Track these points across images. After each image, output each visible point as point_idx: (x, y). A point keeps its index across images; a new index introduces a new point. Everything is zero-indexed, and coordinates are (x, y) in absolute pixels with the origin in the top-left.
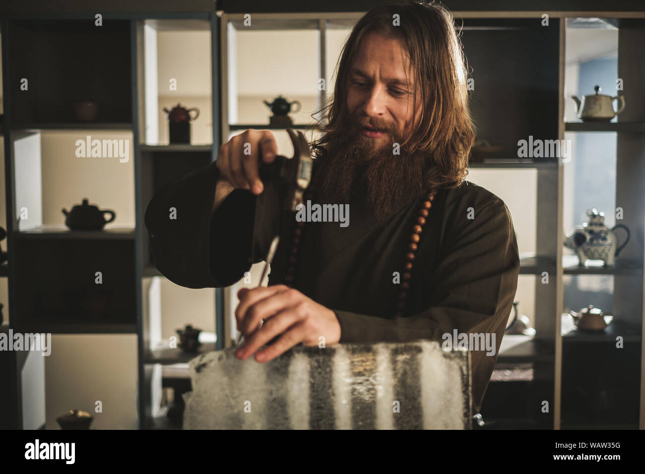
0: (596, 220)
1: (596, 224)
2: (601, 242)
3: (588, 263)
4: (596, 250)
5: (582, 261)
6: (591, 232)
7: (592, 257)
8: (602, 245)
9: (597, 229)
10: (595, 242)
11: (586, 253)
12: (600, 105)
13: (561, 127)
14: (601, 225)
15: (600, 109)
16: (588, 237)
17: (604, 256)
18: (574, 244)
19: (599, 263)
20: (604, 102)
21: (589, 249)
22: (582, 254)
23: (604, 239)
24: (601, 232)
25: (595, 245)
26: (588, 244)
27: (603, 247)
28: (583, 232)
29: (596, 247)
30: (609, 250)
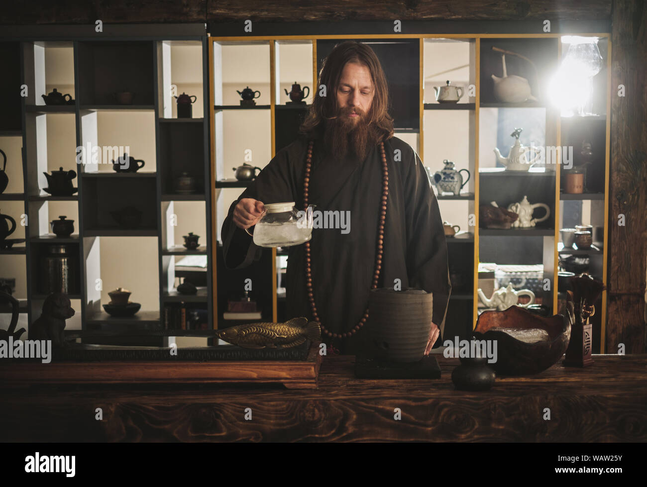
0: (448, 166)
1: (448, 169)
2: (450, 179)
3: (444, 194)
4: (448, 185)
5: (440, 193)
6: (445, 174)
7: (446, 191)
8: (451, 182)
9: (448, 172)
10: (446, 180)
11: (441, 186)
12: (448, 93)
13: (422, 107)
14: (452, 169)
15: (449, 95)
16: (443, 176)
17: (453, 188)
18: (436, 182)
19: (451, 194)
20: (452, 91)
21: (443, 185)
22: (439, 187)
23: (453, 178)
24: (451, 173)
25: (447, 181)
26: (442, 181)
27: (452, 183)
28: (440, 174)
29: (447, 183)
30: (456, 185)
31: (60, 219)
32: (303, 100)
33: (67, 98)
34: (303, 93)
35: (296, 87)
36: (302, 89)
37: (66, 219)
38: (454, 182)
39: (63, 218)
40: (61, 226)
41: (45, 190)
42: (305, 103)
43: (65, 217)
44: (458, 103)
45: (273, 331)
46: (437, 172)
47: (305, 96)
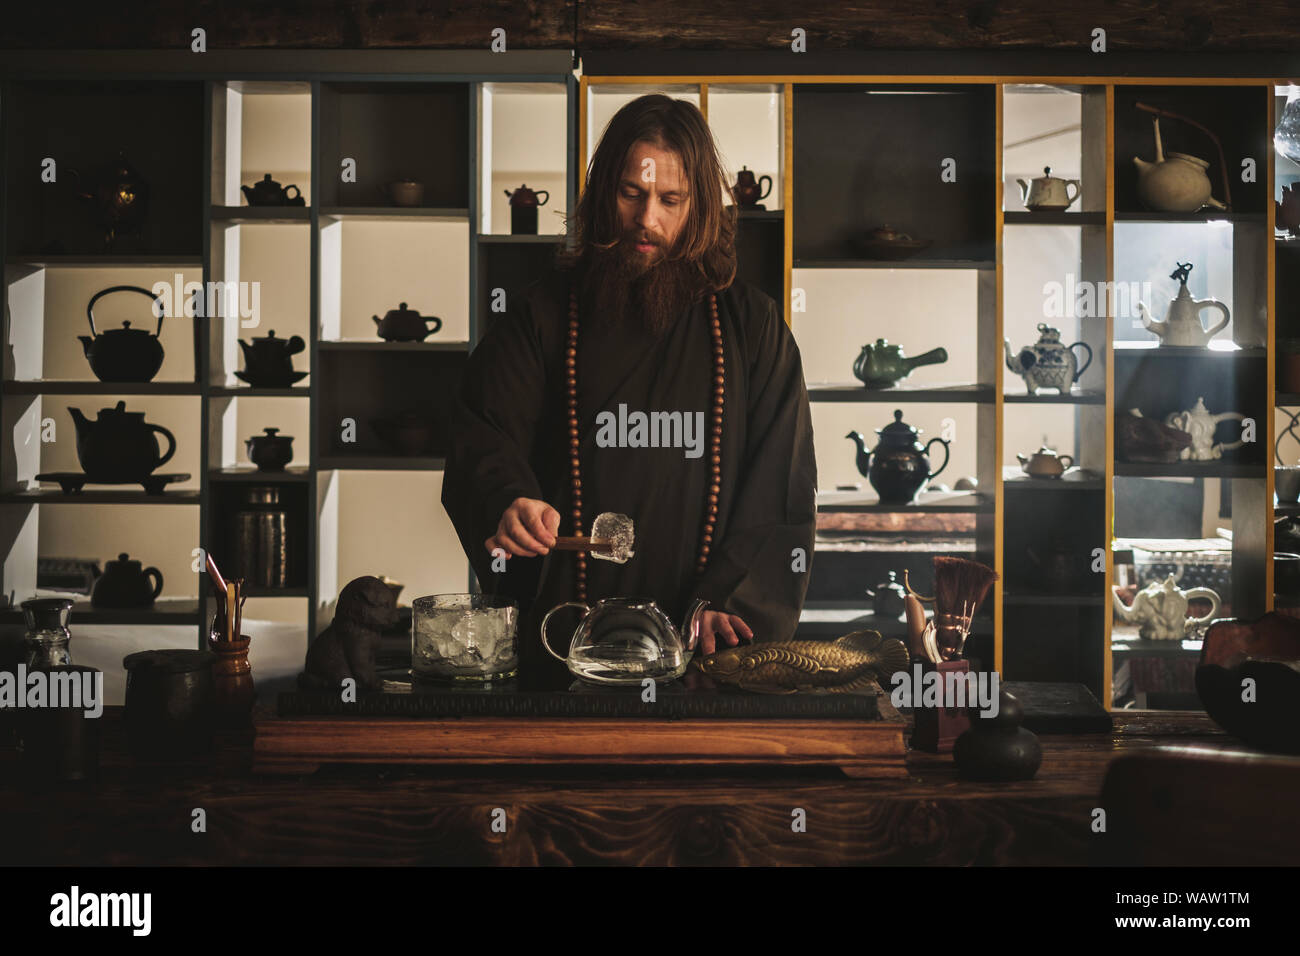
0: (1049, 336)
1: (1049, 341)
2: (1054, 363)
3: (1039, 391)
4: (1049, 375)
5: (1032, 389)
6: (1042, 351)
7: (1044, 385)
8: (1055, 367)
9: (1049, 347)
10: (1046, 363)
11: (1035, 377)
12: (1050, 190)
13: (1000, 218)
14: (1055, 342)
15: (1050, 196)
16: (1038, 357)
17: (1058, 380)
18: (1021, 367)
19: (1055, 391)
20: (1055, 188)
21: (1039, 372)
22: (1032, 380)
23: (1058, 360)
24: (1054, 351)
25: (1047, 367)
26: (1037, 365)
27: (1057, 370)
28: (1032, 351)
29: (1048, 370)
30: (1065, 373)
31: (265, 434)
32: (759, 202)
33: (292, 194)
34: (758, 188)
35: (746, 177)
36: (757, 181)
37: (277, 434)
38: (1061, 367)
39: (271, 432)
40: (270, 448)
41: (239, 374)
42: (762, 207)
43: (277, 430)
44: (1067, 211)
45: (812, 658)
46: (1027, 347)
47: (763, 194)
